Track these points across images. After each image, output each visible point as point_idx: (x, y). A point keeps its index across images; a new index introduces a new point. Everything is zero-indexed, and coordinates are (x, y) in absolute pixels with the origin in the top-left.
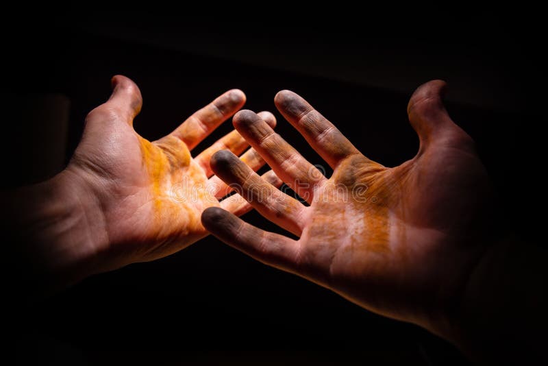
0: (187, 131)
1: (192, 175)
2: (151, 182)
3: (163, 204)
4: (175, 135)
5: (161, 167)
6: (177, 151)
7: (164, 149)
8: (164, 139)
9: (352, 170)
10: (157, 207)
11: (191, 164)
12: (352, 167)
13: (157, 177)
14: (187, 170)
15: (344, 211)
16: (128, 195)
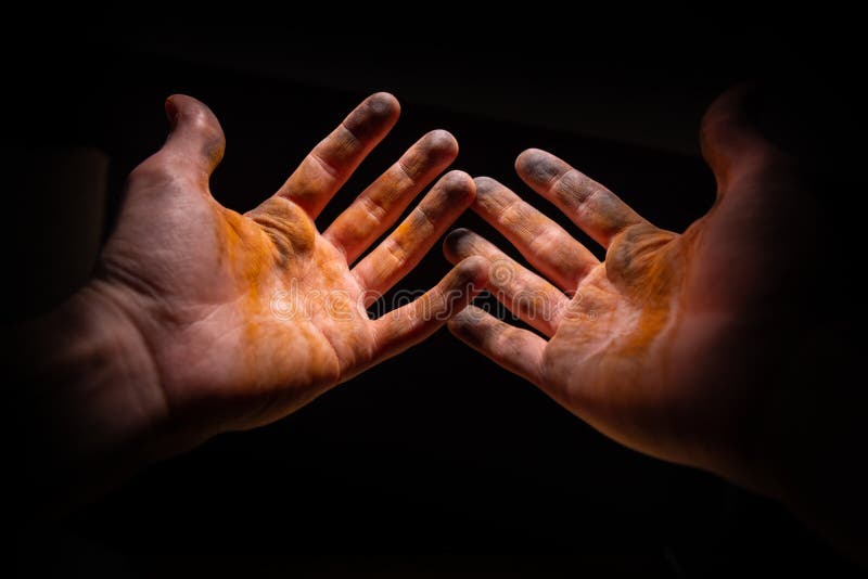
0: (302, 184)
1: (320, 265)
2: (242, 291)
3: (261, 330)
4: (282, 195)
5: (261, 260)
6: (288, 224)
7: (266, 223)
8: (265, 205)
9: (626, 247)
10: (250, 337)
11: (317, 244)
12: (626, 243)
13: (253, 280)
14: (310, 257)
15: (615, 309)
16: (191, 323)
